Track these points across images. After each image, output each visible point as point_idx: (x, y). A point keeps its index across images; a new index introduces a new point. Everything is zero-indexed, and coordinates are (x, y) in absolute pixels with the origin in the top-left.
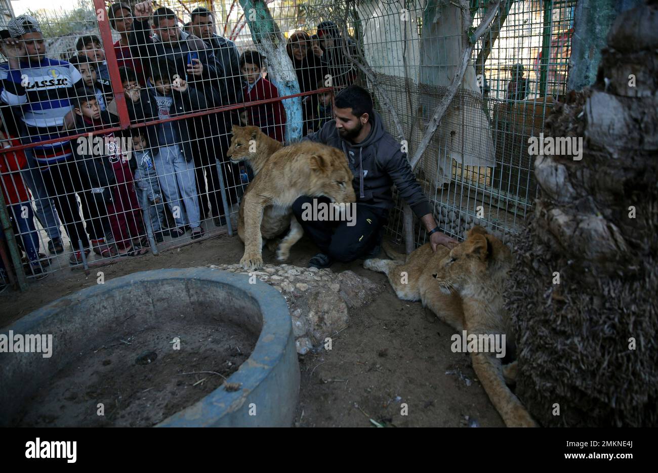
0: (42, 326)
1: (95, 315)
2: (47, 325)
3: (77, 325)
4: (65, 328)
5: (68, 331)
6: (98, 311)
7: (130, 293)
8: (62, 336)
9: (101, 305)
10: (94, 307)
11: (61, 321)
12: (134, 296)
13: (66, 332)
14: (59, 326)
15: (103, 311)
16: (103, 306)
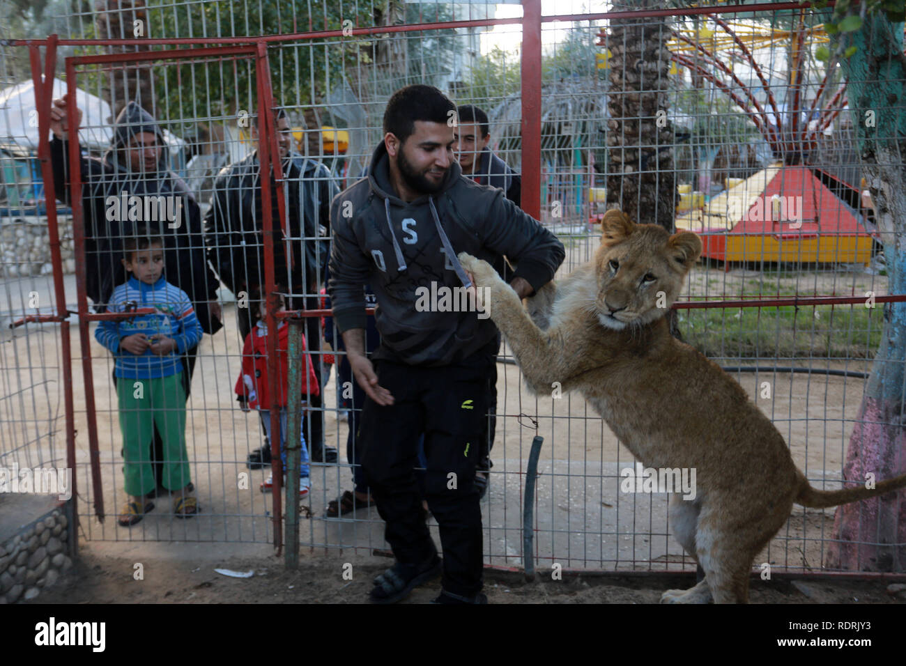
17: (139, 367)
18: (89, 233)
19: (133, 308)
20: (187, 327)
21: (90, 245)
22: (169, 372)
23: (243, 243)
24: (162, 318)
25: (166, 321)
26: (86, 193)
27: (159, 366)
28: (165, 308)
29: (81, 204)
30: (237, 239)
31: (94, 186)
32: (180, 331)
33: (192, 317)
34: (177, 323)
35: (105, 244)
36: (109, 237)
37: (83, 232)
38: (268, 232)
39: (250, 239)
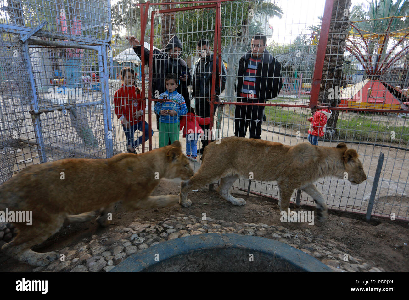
0: (191, 255)
1: (234, 263)
2: (195, 256)
3: (217, 265)
4: (208, 263)
5: (208, 266)
6: (237, 261)
7: (269, 262)
8: (203, 268)
9: (242, 258)
10: (235, 257)
11: (206, 257)
12: (272, 266)
13: (207, 267)
14: (203, 260)
15: (241, 264)
16: (243, 260)
17: (166, 119)
18: (154, 72)
19: (166, 98)
20: (183, 108)
21: (154, 76)
22: (175, 122)
23: (205, 77)
24: (174, 104)
25: (175, 105)
26: (154, 58)
27: (172, 119)
28: (175, 101)
29: (152, 62)
30: (203, 76)
31: (157, 56)
32: (180, 109)
33: (184, 105)
34: (179, 106)
35: (158, 76)
36: (160, 73)
37: (152, 72)
38: (214, 73)
39: (207, 75)
